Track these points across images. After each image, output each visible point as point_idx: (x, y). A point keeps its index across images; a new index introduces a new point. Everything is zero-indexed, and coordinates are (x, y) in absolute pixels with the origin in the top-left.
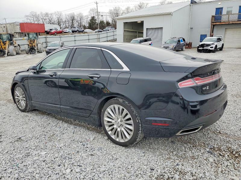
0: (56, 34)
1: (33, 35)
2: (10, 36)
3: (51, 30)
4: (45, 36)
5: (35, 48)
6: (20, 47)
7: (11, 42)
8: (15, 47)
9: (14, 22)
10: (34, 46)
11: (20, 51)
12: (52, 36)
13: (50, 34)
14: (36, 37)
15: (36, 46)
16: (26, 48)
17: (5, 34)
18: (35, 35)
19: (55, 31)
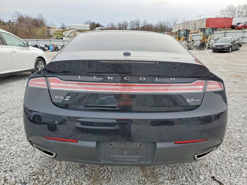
0: (243, 28)
1: (210, 30)
2: (187, 32)
3: (239, 24)
4: (225, 31)
5: (206, 44)
6: (193, 42)
7: (186, 37)
8: (189, 42)
9: (203, 18)
10: (206, 42)
11: (193, 47)
12: (237, 31)
13: (236, 29)
14: (212, 32)
15: (208, 42)
16: (198, 43)
17: (183, 30)
18: (211, 31)
19: (243, 25)
